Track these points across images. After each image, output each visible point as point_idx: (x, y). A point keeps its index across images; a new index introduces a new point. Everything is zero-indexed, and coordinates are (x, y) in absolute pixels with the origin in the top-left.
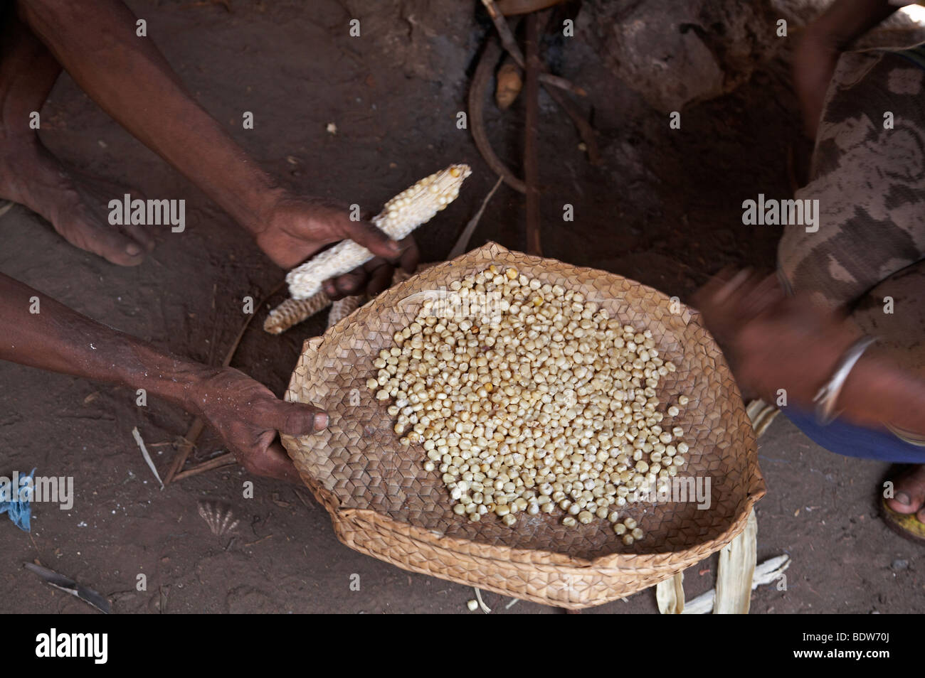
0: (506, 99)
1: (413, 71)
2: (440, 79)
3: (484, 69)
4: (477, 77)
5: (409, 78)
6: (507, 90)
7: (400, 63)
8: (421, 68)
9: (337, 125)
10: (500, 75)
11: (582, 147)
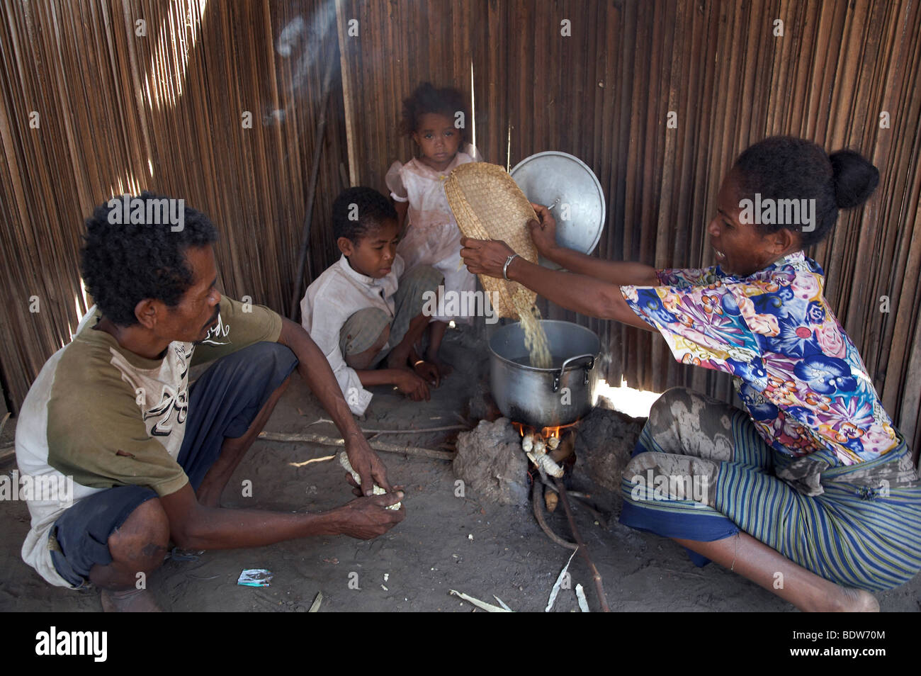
0: (552, 507)
1: (503, 502)
2: (517, 504)
3: (537, 495)
4: (535, 499)
5: (501, 506)
6: (552, 503)
7: (496, 500)
8: (507, 500)
9: (473, 535)
10: (546, 496)
11: (597, 523)
